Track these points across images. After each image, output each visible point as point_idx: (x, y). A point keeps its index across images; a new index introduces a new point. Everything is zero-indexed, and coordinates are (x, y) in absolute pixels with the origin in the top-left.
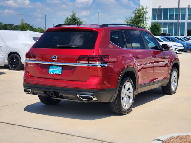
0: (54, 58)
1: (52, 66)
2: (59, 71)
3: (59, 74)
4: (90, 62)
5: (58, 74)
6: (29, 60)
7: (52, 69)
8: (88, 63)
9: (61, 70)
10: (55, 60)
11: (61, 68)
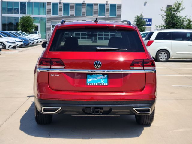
0: (98, 64)
1: (91, 75)
2: (103, 81)
3: (105, 84)
4: (145, 68)
5: (103, 84)
6: (51, 68)
7: (92, 78)
8: (144, 69)
9: (107, 80)
10: (99, 67)
11: (106, 76)
